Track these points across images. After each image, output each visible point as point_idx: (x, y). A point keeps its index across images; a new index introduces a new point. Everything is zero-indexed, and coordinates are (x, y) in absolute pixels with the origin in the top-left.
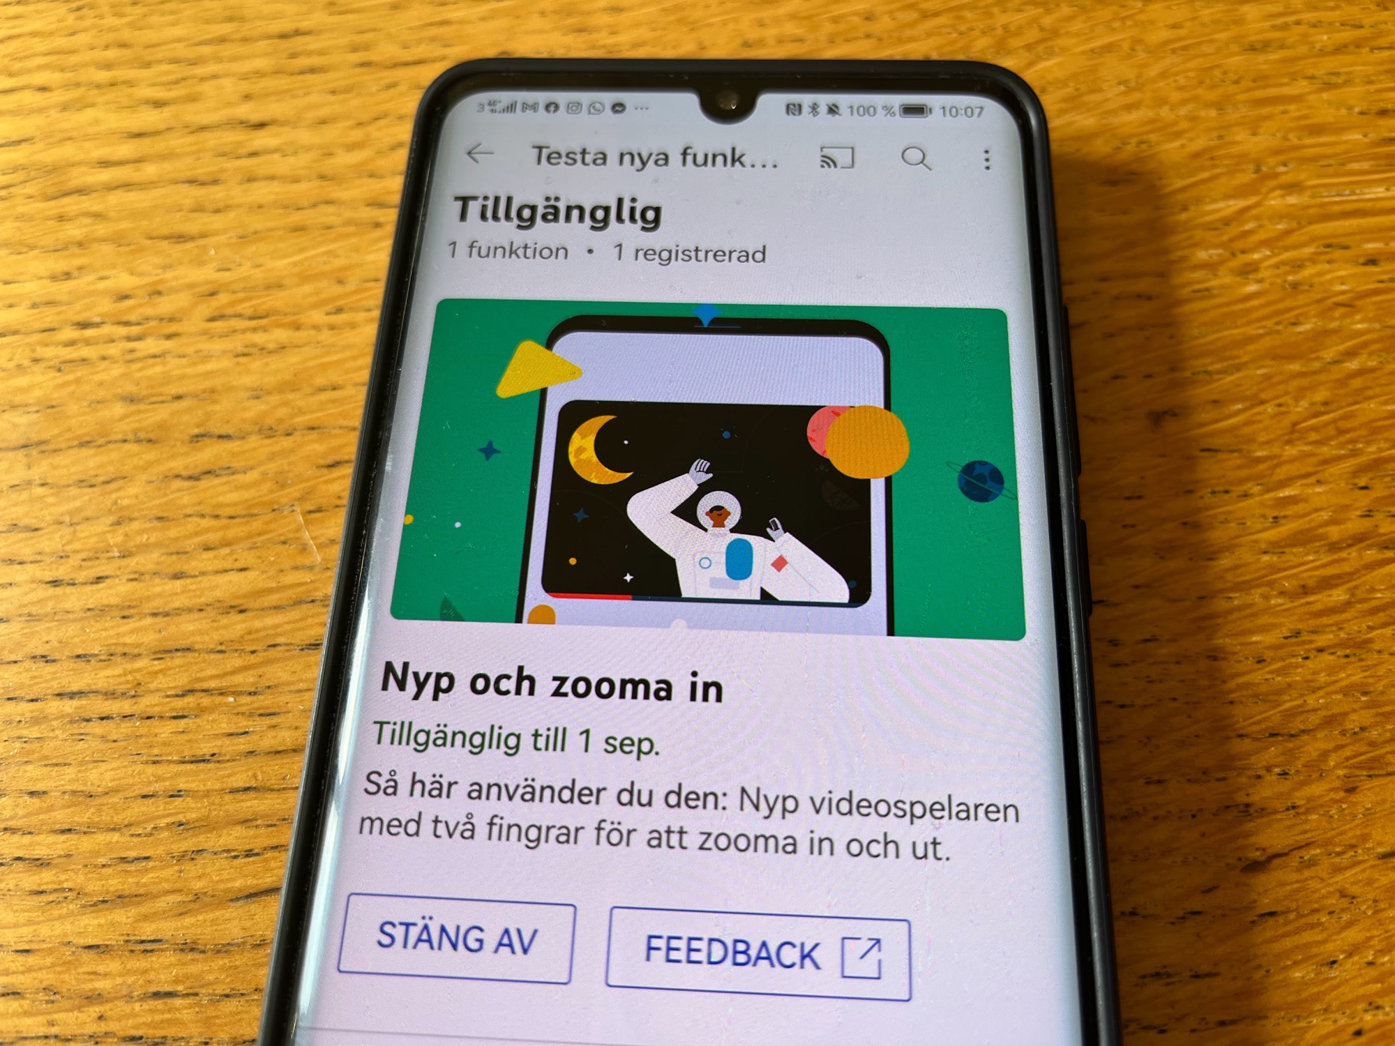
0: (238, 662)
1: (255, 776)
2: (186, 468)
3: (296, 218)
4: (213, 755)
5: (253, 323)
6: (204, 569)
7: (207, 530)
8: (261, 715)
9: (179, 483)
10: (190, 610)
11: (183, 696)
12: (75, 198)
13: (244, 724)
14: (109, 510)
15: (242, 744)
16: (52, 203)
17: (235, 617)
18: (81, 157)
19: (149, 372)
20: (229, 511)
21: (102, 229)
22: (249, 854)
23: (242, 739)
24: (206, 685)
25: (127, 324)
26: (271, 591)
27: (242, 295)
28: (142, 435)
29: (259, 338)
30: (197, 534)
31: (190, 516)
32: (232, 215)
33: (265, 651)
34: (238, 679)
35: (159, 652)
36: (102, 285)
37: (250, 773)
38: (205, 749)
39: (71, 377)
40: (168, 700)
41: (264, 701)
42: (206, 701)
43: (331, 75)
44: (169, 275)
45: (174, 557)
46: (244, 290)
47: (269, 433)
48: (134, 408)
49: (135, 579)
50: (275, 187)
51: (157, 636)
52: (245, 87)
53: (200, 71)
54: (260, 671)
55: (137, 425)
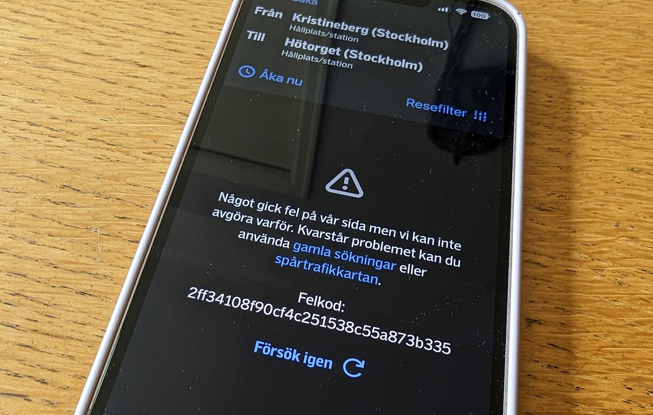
0: (45, 289)
1: (33, 342)
2: (54, 198)
3: (145, 109)
4: (17, 326)
5: (109, 146)
6: (45, 244)
7: (53, 227)
8: (46, 315)
9: (48, 203)
10: (32, 259)
11: (14, 295)
12: (48, 70)
13: (37, 317)
14: (12, 205)
15: (33, 325)
16: (37, 69)
17: (51, 269)
18: (57, 54)
19: (53, 152)
20: (67, 223)
21: (56, 87)
22: (16, 375)
23: (33, 323)
24: (26, 294)
25: (51, 129)
26: (72, 263)
27: (108, 133)
28: (40, 178)
29: (108, 153)
30: (47, 227)
31: (47, 218)
32: (116, 99)
33: (59, 288)
34: (41, 296)
35: (11, 272)
36: (46, 110)
37: (31, 339)
38: (15, 322)
39: (17, 144)
40: (6, 294)
41: (50, 310)
42: (23, 301)
43: (183, 55)
44: (79, 115)
45: (34, 233)
46: (110, 131)
47: (99, 195)
48: (41, 165)
49: (12, 238)
50: (140, 93)
51: (13, 265)
52: (143, 49)
53: (125, 36)
54: (53, 296)
55: (39, 173)
